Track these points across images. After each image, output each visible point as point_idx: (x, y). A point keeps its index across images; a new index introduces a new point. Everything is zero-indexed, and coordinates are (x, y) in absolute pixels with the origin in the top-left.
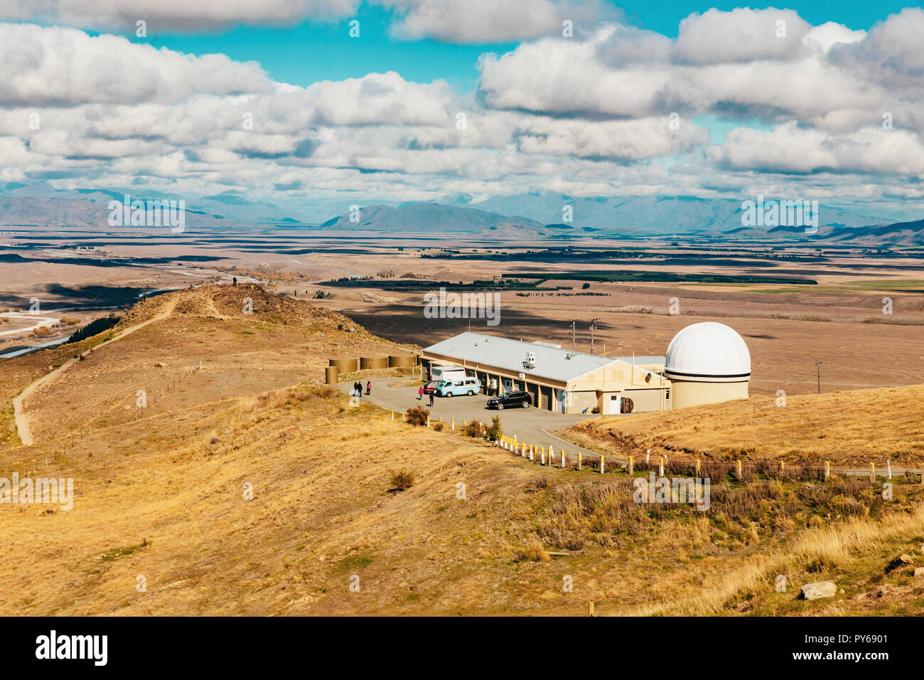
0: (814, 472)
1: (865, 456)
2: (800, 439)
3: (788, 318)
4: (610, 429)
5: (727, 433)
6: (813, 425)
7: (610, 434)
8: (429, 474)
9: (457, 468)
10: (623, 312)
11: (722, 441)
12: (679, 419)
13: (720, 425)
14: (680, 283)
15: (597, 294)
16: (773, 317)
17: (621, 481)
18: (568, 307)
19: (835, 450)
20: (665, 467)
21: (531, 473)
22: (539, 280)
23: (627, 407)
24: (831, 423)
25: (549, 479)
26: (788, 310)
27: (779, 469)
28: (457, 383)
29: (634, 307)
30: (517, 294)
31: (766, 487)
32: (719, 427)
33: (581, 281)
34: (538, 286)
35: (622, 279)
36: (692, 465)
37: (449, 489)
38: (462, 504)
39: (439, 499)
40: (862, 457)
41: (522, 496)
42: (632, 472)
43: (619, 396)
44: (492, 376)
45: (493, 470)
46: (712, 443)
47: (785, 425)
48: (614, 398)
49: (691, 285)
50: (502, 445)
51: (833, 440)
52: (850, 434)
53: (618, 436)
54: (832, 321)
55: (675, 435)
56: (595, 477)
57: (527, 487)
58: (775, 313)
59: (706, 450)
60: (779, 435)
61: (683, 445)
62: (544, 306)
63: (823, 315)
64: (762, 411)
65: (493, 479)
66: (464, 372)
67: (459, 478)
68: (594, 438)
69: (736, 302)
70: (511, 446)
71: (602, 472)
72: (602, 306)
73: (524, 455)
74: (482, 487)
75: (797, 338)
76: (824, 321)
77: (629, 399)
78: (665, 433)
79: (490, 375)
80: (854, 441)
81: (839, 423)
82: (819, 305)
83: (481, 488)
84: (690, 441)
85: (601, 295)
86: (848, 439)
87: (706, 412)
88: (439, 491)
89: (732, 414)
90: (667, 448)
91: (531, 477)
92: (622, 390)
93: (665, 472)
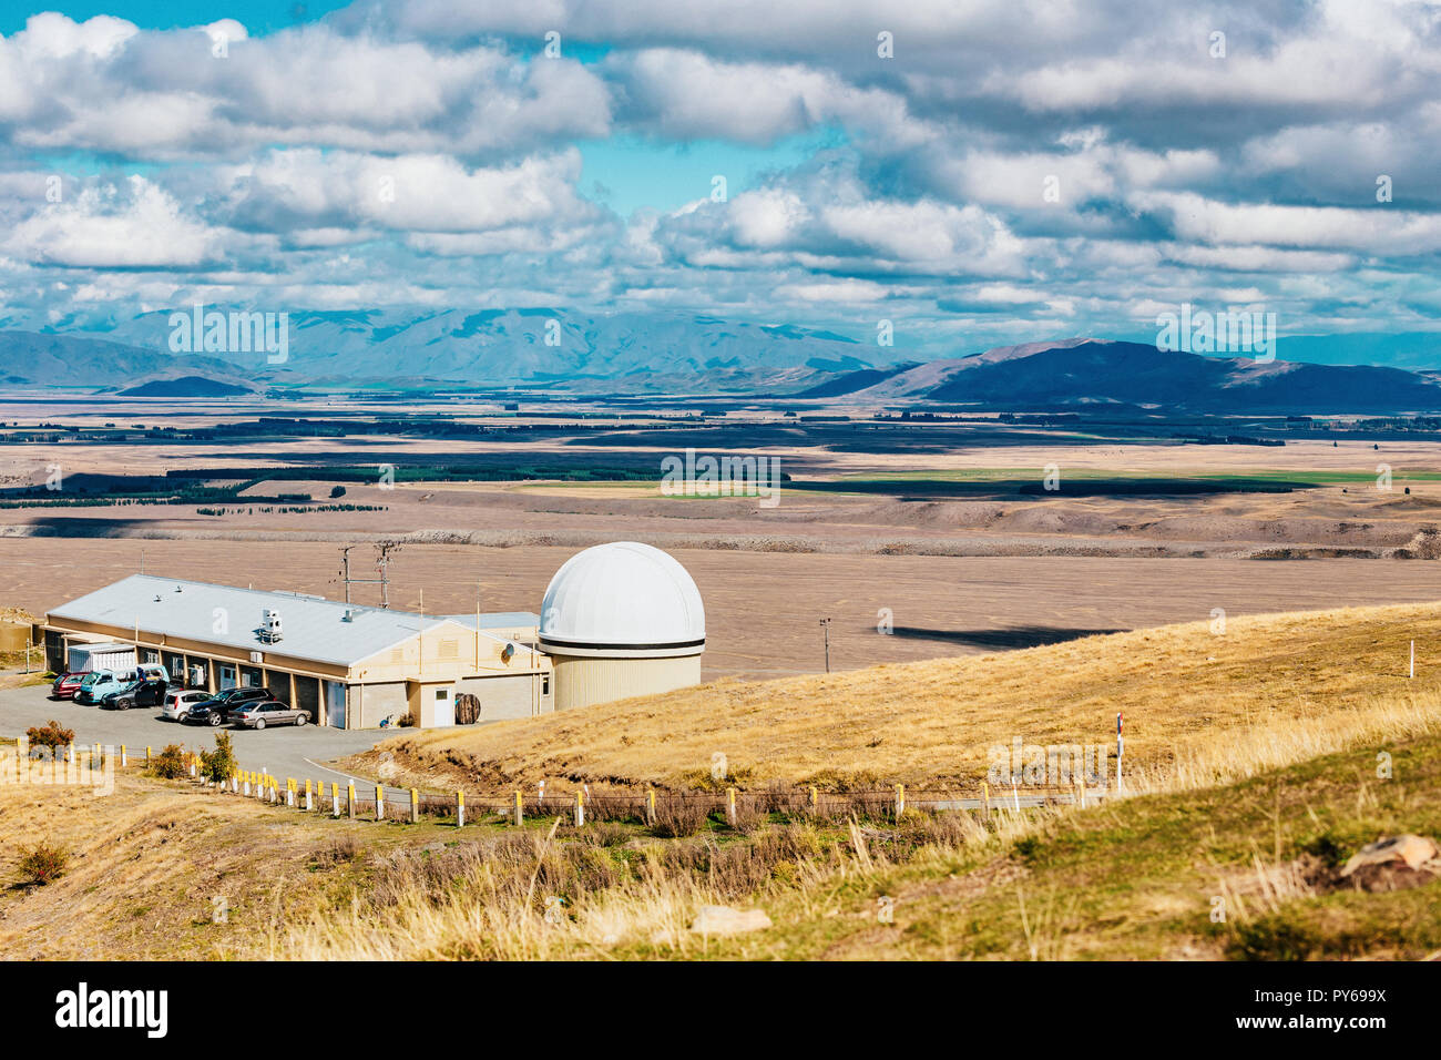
0: (874, 805)
1: (962, 775)
2: (834, 749)
3: (735, 546)
4: (448, 752)
5: (689, 746)
6: (853, 723)
7: (449, 760)
8: (98, 850)
9: (158, 834)
10: (414, 541)
11: (684, 760)
12: (587, 726)
13: (672, 732)
14: (525, 482)
15: (361, 508)
16: (706, 545)
17: (503, 839)
18: (304, 535)
19: (904, 766)
20: (585, 807)
21: (317, 832)
22: (243, 481)
23: (468, 711)
24: (886, 719)
25: (357, 840)
26: (736, 532)
27: (809, 803)
28: (122, 676)
29: (433, 532)
30: (198, 511)
31: (785, 836)
32: (669, 735)
33: (327, 483)
34: (240, 495)
35: (410, 476)
36: (639, 802)
37: (148, 873)
38: (182, 899)
39: (132, 892)
40: (957, 776)
41: (305, 876)
42: (520, 821)
43: (451, 691)
44: (193, 660)
45: (238, 832)
46: (665, 764)
47: (799, 727)
48: (441, 695)
49: (547, 485)
50: (236, 789)
51: (897, 748)
52: (927, 736)
53: (467, 762)
54: (821, 552)
55: (587, 754)
56: (449, 834)
57: (314, 860)
58: (711, 538)
59: (655, 776)
60: (793, 744)
61: (608, 771)
62: (254, 534)
63: (804, 539)
64: (747, 703)
65: (241, 846)
66: (135, 654)
67: (166, 851)
68: (417, 769)
69: (635, 518)
70: (260, 789)
71: (461, 824)
72: (372, 530)
73: (290, 802)
74: (221, 865)
75: (756, 585)
76: (805, 551)
77: (472, 696)
78: (566, 751)
79: (189, 657)
80: (937, 750)
81: (902, 719)
82: (793, 521)
83: (217, 866)
84: (618, 763)
85: (369, 509)
86: (925, 747)
87: (638, 709)
88: (129, 879)
89: (689, 712)
90: (574, 779)
91: (317, 839)
92: (458, 678)
93: (587, 818)
